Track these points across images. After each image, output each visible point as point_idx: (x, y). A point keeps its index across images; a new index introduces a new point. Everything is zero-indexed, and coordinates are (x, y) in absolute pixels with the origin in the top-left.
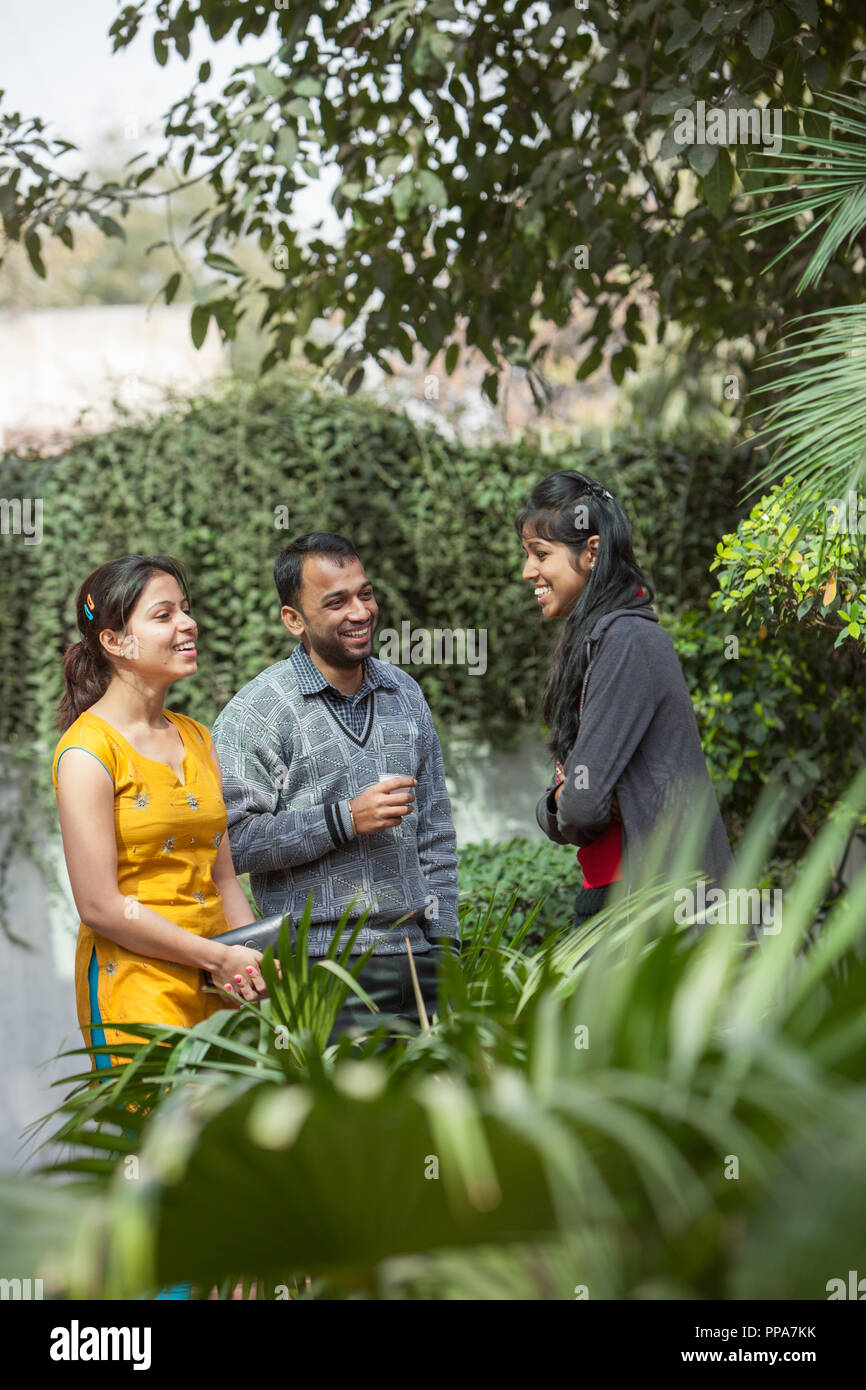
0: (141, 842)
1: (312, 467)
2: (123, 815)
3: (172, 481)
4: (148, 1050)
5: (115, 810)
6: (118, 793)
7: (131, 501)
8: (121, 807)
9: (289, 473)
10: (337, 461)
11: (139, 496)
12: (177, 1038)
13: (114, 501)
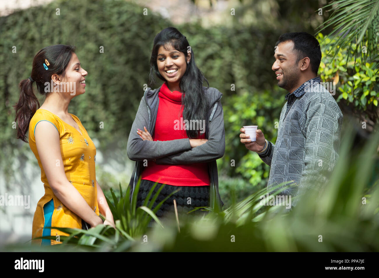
0: (72, 157)
1: (111, 27)
2: (64, 146)
3: (54, 28)
4: (69, 239)
5: (60, 144)
6: (61, 138)
7: (37, 36)
8: (62, 143)
9: (102, 29)
10: (122, 25)
11: (40, 32)
12: (81, 235)
13: (29, 35)
